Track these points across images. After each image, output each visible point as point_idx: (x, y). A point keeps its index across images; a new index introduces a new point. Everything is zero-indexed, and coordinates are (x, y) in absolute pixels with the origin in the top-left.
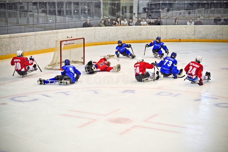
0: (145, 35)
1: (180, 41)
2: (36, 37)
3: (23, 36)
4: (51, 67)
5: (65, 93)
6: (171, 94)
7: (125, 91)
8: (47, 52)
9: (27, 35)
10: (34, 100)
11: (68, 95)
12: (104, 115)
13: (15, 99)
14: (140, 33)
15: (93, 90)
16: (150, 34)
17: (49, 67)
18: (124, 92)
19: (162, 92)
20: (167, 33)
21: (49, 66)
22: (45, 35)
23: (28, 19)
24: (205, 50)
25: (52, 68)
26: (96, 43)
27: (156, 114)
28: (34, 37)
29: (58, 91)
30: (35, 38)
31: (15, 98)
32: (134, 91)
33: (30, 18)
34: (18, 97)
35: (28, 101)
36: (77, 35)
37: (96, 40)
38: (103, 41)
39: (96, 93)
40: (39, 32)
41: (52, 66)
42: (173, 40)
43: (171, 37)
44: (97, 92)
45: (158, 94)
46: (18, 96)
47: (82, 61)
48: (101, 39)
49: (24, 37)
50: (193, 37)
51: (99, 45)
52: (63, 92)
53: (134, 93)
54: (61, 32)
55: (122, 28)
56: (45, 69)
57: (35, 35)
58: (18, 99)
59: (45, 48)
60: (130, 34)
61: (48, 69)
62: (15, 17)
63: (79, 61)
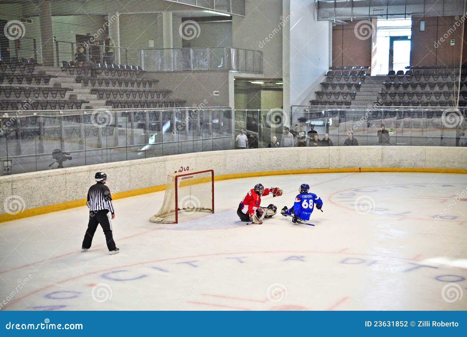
0: (305, 162)
1: (360, 170)
2: (131, 169)
3: (110, 168)
4: (160, 219)
5: (191, 264)
6: (363, 261)
7: (289, 258)
8: (149, 193)
9: (117, 166)
10: (141, 277)
11: (195, 266)
12: (262, 302)
13: (109, 276)
14: (297, 159)
15: (236, 258)
16: (312, 161)
17: (156, 220)
18: (286, 260)
19: (348, 259)
20: (339, 158)
21: (157, 216)
22: (145, 166)
23: (116, 139)
24: (402, 186)
25: (162, 221)
26: (227, 175)
27: (346, 298)
28: (128, 168)
29: (178, 261)
30: (130, 171)
31: (108, 273)
32: (302, 257)
33: (119, 136)
34: (113, 272)
35: (131, 280)
36: (196, 163)
37: (227, 171)
38: (239, 172)
39: (241, 262)
40: (135, 161)
41: (162, 216)
42: (349, 170)
43: (346, 165)
44: (243, 261)
45: (343, 262)
46: (115, 270)
47: (211, 207)
48: (234, 169)
49: (112, 170)
50: (380, 165)
51: (231, 178)
52: (187, 263)
53: (303, 261)
54: (171, 159)
55: (267, 150)
56: (150, 223)
57: (130, 166)
58: (113, 276)
59: (146, 187)
60: (282, 160)
61: (155, 222)
62: (94, 135)
63: (205, 208)
